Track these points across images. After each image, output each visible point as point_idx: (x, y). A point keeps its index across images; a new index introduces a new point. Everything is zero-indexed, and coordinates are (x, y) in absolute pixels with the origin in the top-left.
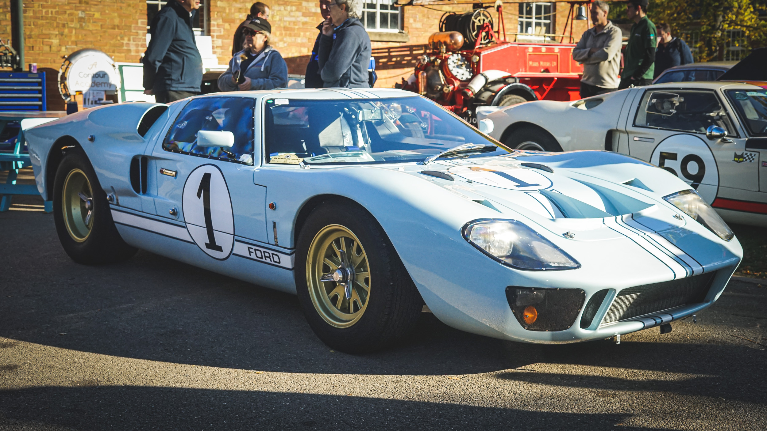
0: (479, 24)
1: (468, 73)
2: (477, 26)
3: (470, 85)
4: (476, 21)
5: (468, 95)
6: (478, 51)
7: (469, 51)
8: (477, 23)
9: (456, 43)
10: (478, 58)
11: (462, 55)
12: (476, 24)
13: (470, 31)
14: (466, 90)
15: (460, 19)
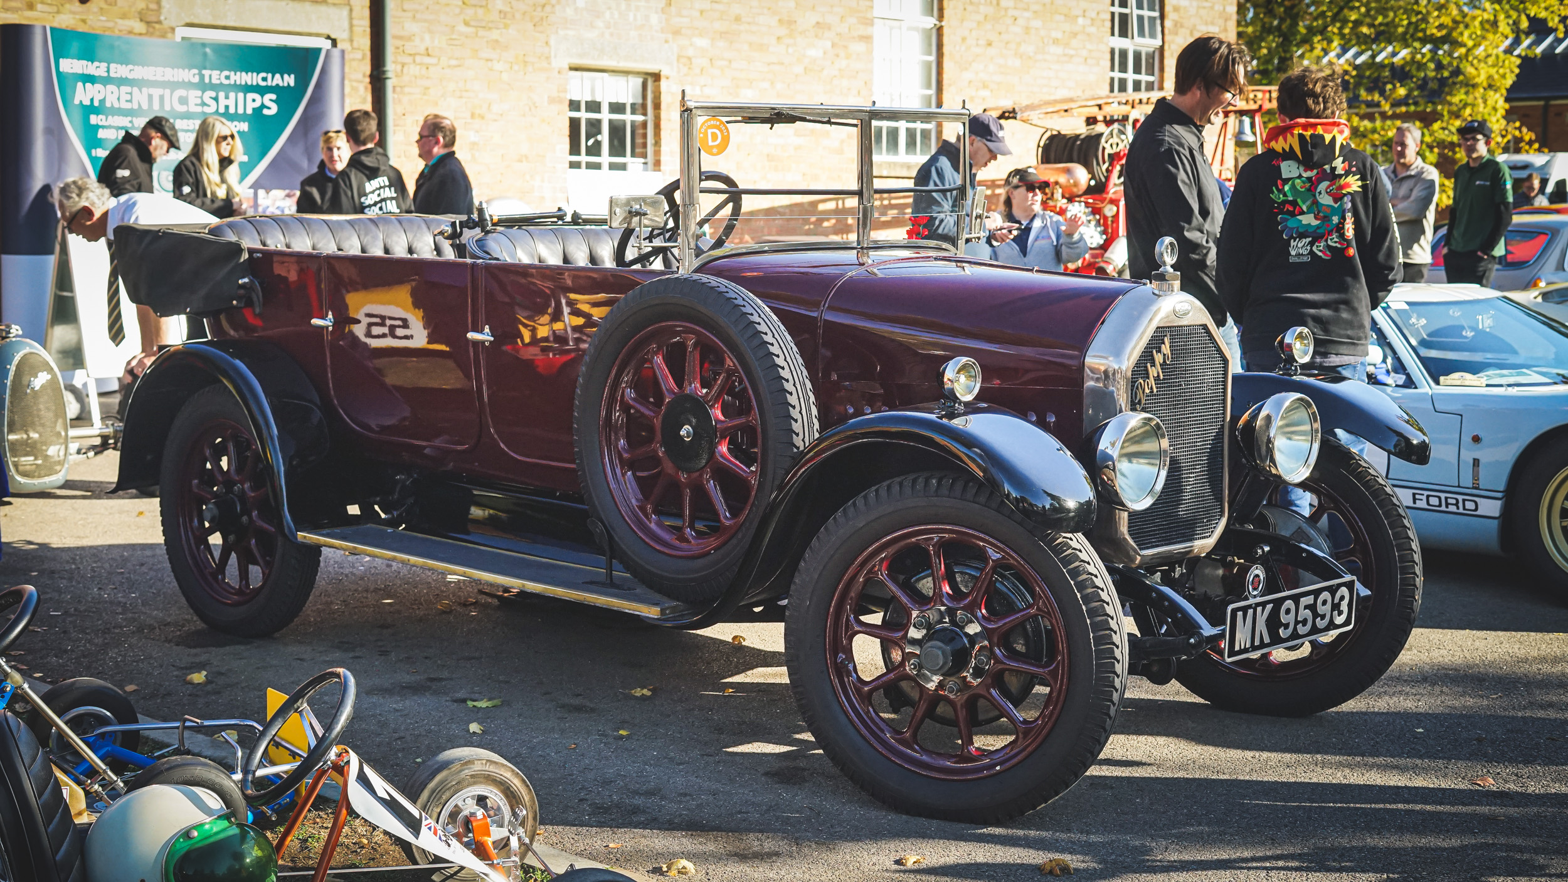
0: (1112, 152)
1: (1099, 235)
2: (1109, 155)
3: (1107, 255)
4: (1107, 146)
5: (1108, 271)
6: (1113, 197)
7: (1097, 196)
8: (1108, 151)
9: (1076, 184)
10: (1115, 209)
11: (1087, 205)
12: (1106, 153)
13: (1098, 164)
14: (1102, 265)
15: (1079, 143)
